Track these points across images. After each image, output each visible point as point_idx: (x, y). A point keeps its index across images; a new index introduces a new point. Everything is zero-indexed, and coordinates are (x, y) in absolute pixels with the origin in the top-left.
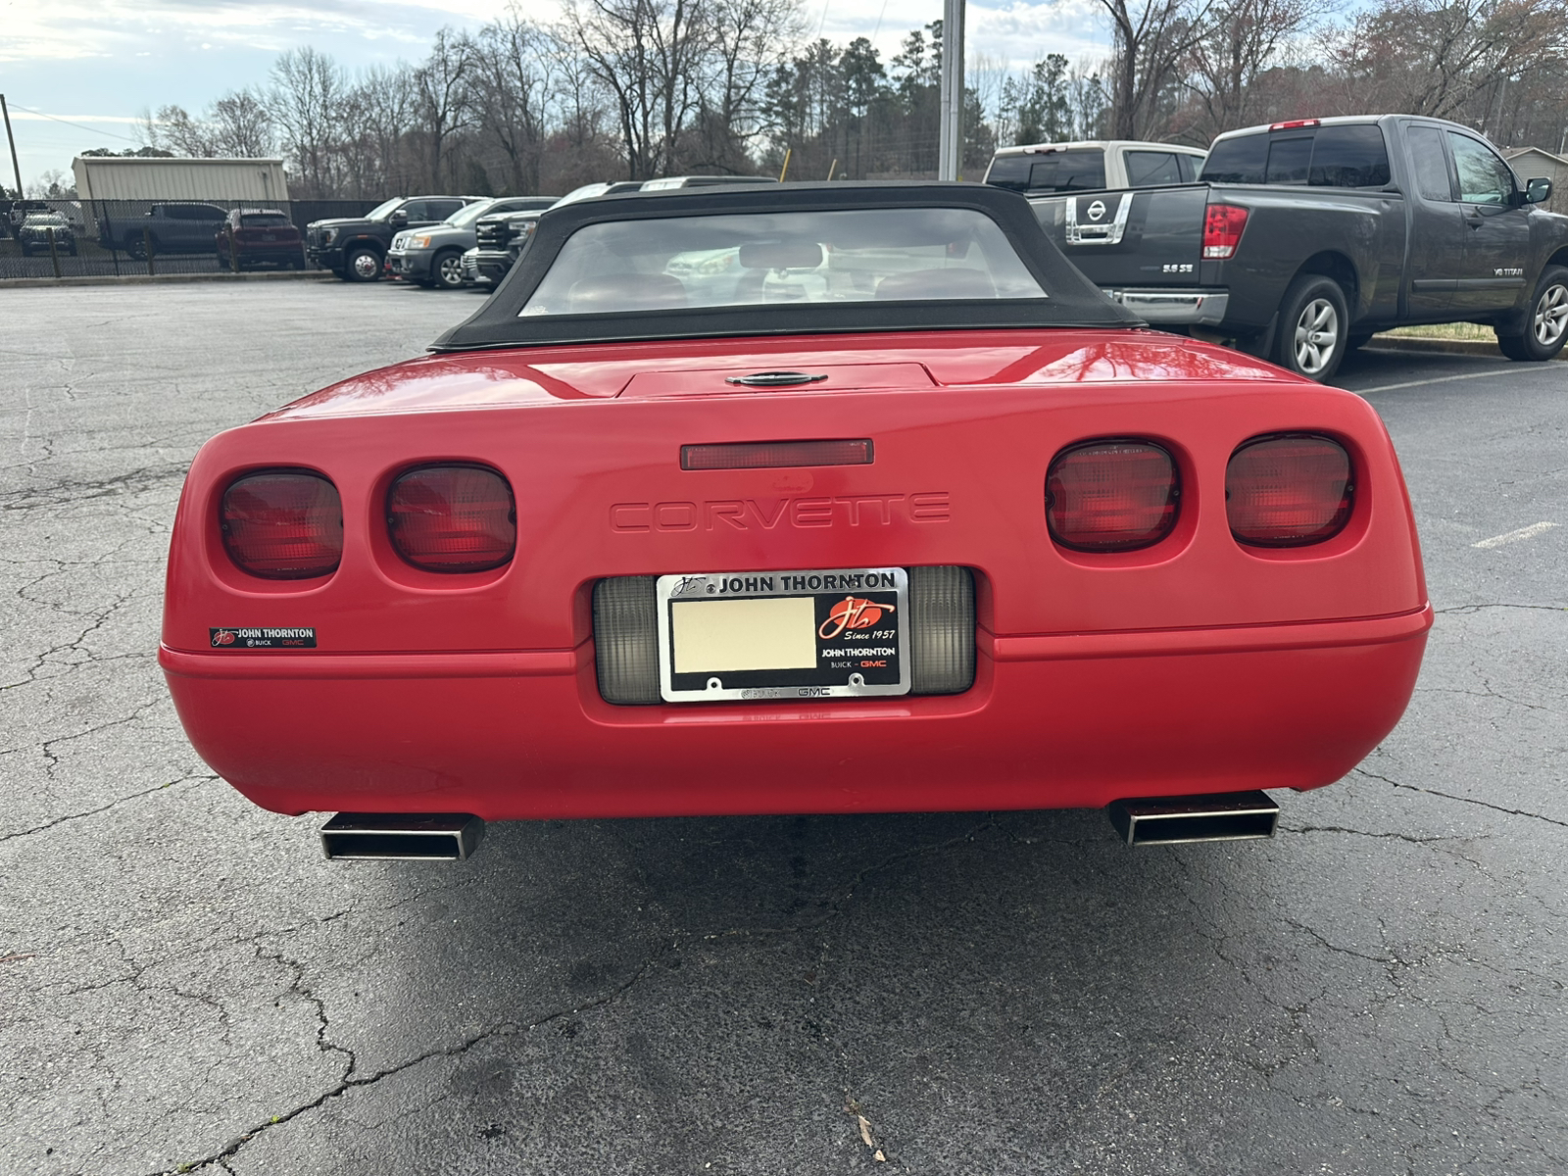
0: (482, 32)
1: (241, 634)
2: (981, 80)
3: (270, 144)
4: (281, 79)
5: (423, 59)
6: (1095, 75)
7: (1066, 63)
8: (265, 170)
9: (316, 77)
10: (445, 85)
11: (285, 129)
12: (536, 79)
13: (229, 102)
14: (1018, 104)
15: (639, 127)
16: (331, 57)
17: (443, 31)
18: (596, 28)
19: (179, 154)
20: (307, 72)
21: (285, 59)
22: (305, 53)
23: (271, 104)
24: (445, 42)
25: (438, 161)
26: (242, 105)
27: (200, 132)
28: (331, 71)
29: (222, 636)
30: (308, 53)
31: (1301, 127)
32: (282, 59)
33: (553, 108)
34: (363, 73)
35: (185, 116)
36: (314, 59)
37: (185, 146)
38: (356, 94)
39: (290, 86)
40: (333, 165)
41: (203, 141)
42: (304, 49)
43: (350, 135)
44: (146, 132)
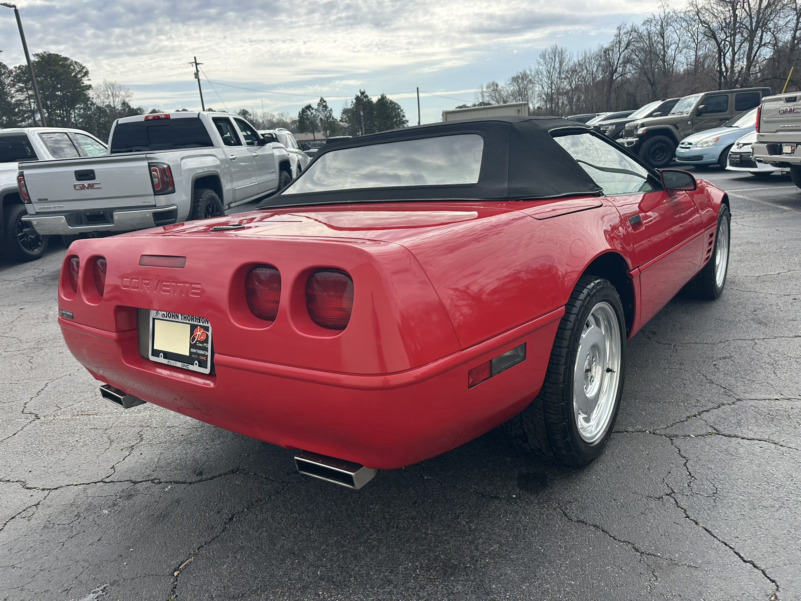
0: (644, 23)
3: (533, 94)
4: (541, 63)
5: (609, 42)
8: (519, 108)
9: (557, 59)
10: (619, 54)
11: (540, 86)
12: (672, 43)
13: (517, 77)
15: (728, 62)
16: (566, 48)
17: (621, 26)
18: (707, 9)
19: (494, 103)
20: (553, 57)
21: (544, 52)
22: (553, 48)
23: (535, 75)
24: (621, 32)
25: (610, 94)
26: (522, 77)
27: (502, 93)
28: (565, 55)
30: (555, 48)
32: (543, 53)
33: (681, 58)
34: (580, 54)
35: (497, 86)
36: (557, 51)
37: (495, 99)
38: (575, 65)
39: (545, 65)
40: (561, 101)
41: (503, 96)
42: (553, 46)
43: (570, 85)
44: (480, 95)
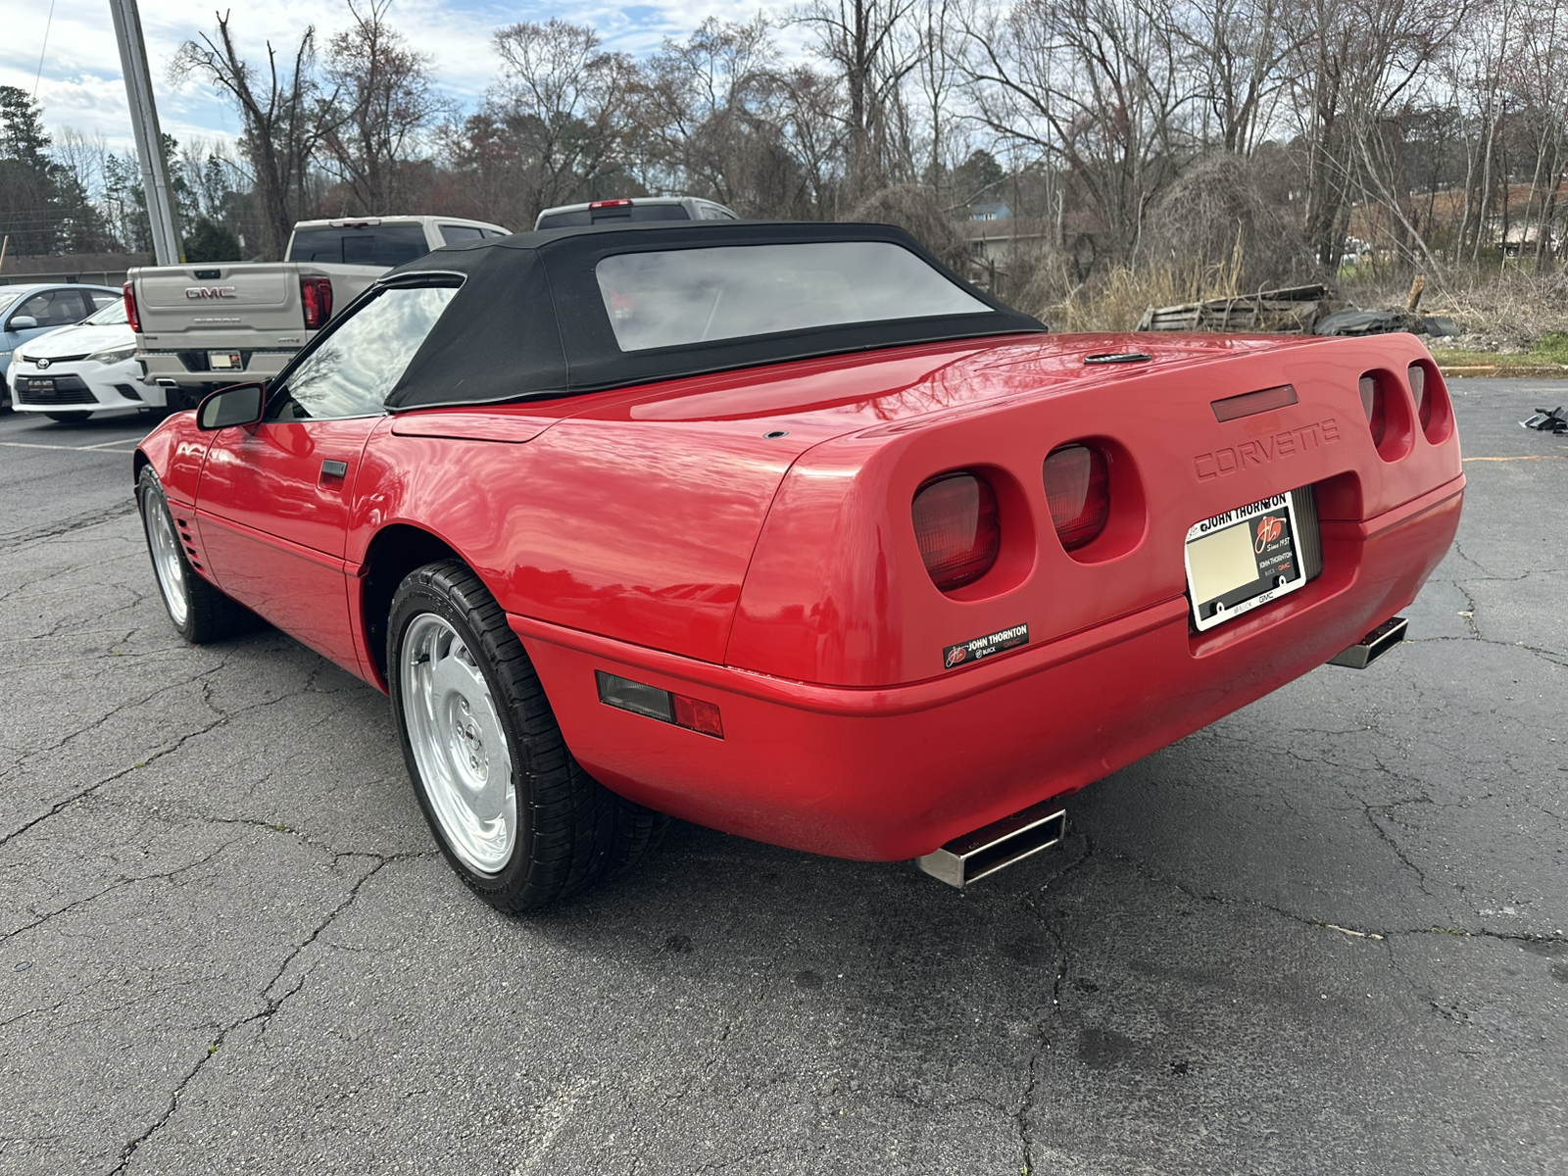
1: (972, 646)
2: (76, 156)
6: (211, 157)
7: (175, 143)
14: (128, 184)
29: (956, 654)
31: (615, 206)
